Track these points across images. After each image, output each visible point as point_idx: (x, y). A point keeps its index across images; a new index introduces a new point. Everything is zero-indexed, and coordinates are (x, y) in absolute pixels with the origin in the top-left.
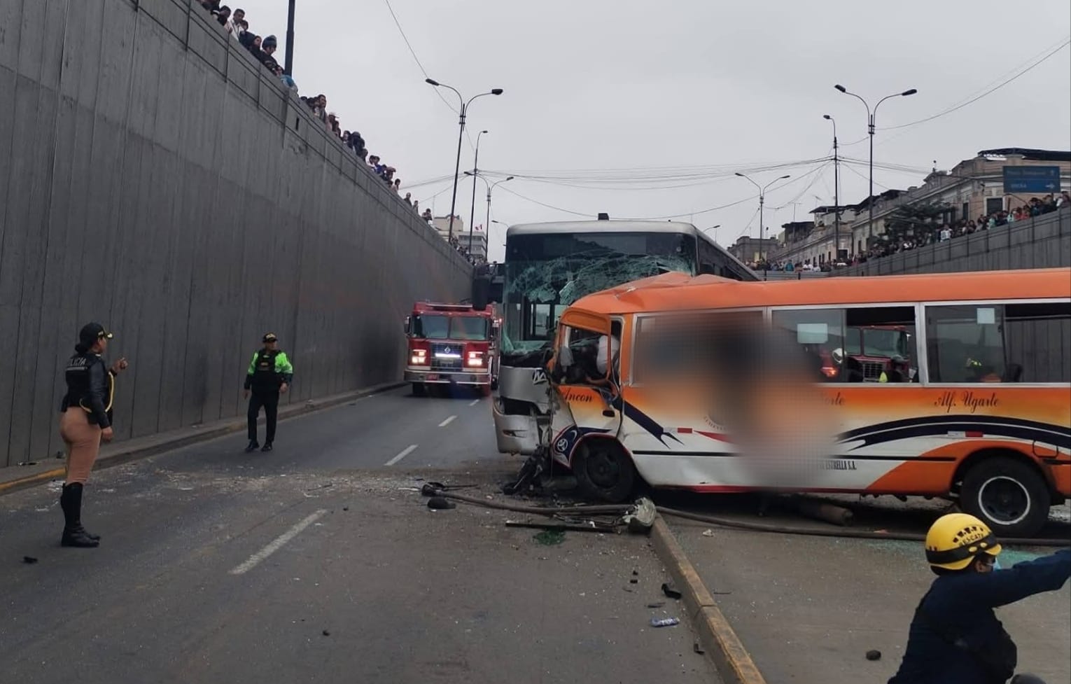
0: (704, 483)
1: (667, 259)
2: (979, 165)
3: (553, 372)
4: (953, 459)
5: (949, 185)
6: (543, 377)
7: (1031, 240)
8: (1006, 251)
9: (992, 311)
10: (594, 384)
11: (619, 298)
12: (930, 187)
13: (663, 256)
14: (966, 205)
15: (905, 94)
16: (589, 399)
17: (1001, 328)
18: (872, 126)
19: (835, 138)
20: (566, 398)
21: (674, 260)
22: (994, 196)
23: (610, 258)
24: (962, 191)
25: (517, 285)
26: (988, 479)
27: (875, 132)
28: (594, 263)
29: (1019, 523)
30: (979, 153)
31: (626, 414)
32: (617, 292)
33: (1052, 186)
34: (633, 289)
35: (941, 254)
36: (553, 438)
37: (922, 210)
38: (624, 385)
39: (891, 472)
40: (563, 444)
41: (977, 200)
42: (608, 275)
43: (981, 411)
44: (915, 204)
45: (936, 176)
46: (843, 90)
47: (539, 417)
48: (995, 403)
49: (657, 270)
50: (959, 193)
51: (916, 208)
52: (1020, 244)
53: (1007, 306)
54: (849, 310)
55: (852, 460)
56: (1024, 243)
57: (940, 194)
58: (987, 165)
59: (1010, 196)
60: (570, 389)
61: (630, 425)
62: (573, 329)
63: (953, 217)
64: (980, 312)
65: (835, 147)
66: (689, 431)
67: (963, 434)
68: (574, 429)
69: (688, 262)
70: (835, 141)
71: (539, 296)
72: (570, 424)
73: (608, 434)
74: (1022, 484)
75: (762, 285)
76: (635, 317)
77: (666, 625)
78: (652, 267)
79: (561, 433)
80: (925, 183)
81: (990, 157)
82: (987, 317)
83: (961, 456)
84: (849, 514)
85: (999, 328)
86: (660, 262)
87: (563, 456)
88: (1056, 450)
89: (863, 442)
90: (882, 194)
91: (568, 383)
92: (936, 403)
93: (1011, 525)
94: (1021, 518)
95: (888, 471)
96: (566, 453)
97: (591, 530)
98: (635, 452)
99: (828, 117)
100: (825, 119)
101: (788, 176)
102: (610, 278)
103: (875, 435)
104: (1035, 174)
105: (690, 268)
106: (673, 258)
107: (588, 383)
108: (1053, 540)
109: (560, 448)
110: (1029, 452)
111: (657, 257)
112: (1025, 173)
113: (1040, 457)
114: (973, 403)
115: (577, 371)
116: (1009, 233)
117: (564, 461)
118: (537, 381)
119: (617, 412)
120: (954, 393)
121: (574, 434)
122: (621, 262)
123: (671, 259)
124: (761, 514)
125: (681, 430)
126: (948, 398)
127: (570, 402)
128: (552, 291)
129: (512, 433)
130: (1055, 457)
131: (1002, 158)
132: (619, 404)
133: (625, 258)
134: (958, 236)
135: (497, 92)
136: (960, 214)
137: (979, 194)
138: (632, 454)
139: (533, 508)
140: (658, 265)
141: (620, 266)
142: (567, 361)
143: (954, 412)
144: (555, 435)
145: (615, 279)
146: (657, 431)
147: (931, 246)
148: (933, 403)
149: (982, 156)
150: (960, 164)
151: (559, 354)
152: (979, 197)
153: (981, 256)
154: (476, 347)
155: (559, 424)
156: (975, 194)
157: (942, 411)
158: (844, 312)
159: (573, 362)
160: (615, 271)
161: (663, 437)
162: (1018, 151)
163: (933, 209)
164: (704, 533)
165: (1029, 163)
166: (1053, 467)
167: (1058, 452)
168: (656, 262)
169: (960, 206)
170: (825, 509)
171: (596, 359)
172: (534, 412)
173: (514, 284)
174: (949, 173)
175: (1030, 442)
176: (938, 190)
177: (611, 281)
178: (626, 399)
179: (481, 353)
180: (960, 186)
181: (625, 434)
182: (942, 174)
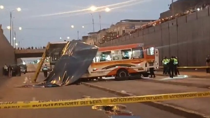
4: (116, 70)
22: (124, 30)
37: (110, 33)
50: (117, 29)
57: (114, 29)
59: (127, 30)
63: (116, 34)
67: (118, 66)
74: (125, 73)
80: (110, 27)
89: (105, 69)
94: (125, 77)
131: (125, 22)
149: (121, 21)
150: (117, 23)
152: (121, 30)
163: (113, 32)
166: (128, 70)
169: (118, 32)
174: (115, 25)
182: (114, 25)
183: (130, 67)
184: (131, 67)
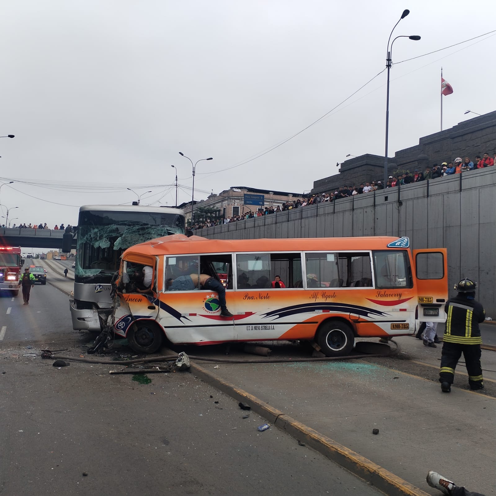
0: (202, 340)
1: (171, 227)
2: (231, 193)
3: (119, 287)
4: (317, 323)
5: (218, 200)
6: (101, 289)
7: (264, 224)
8: (253, 229)
9: (333, 255)
10: (142, 293)
11: (154, 247)
12: (210, 201)
13: (170, 226)
14: (224, 209)
15: (208, 159)
16: (140, 300)
17: (337, 263)
18: (194, 172)
19: (177, 176)
20: (127, 301)
21: (175, 227)
22: (236, 206)
23: (141, 225)
24: (223, 203)
25: (87, 238)
26: (330, 331)
27: (195, 175)
28: (132, 228)
29: (342, 349)
30: (231, 188)
31: (160, 307)
32: (152, 244)
33: (261, 203)
34: (162, 243)
35: (225, 229)
36: (115, 322)
37: (207, 210)
38: (160, 292)
39: (290, 329)
40: (122, 325)
41: (228, 207)
42: (140, 235)
43: (329, 300)
44: (205, 207)
45: (212, 196)
46: (183, 155)
47: (99, 310)
48: (335, 297)
49: (167, 233)
50: (222, 204)
51: (205, 209)
52: (259, 226)
53: (339, 253)
54: (271, 254)
55: (273, 325)
56: (261, 226)
57: (214, 204)
58: (234, 193)
59: (244, 206)
60: (129, 295)
61: (163, 313)
62: (128, 262)
63: (219, 214)
64: (328, 256)
65: (177, 180)
66: (195, 315)
67: (321, 311)
68: (129, 317)
69: (181, 228)
70: (177, 177)
71: (100, 245)
72: (127, 313)
73: (150, 318)
74: (344, 332)
75: (230, 242)
76: (165, 257)
77: (266, 429)
78: (164, 231)
79: (120, 319)
80: (208, 199)
81: (235, 190)
82: (331, 258)
83: (320, 321)
84: (270, 351)
85: (336, 263)
86: (168, 229)
87: (122, 331)
88: (358, 316)
89: (278, 316)
90: (189, 202)
91: (127, 292)
92: (310, 297)
93: (339, 351)
94: (343, 347)
95: (289, 329)
96: (124, 329)
97: (157, 372)
98: (165, 327)
99: (173, 166)
100: (172, 167)
101: (151, 192)
102: (141, 236)
103: (283, 312)
104: (255, 198)
105: (182, 232)
106: (174, 227)
107: (138, 292)
108: (356, 356)
109: (120, 327)
110: (348, 318)
111: (166, 226)
112: (252, 197)
113: (352, 320)
114: (326, 297)
115: (132, 286)
116: (255, 221)
117: (122, 333)
118: (97, 291)
119: (157, 307)
120: (318, 292)
121: (129, 319)
122: (147, 228)
123: (173, 227)
124: (227, 354)
125: (191, 315)
126: (315, 295)
127: (129, 302)
128: (108, 243)
129: (83, 319)
130: (358, 320)
131: (239, 190)
132: (157, 303)
133: (149, 226)
134: (233, 222)
135: (12, 136)
136: (222, 212)
137: (230, 205)
138: (164, 328)
139: (111, 361)
140: (167, 230)
141: (147, 230)
142: (126, 280)
143: (318, 301)
144: (116, 320)
145: (143, 237)
146: (177, 315)
147: (220, 226)
148: (309, 297)
149: (232, 189)
150: (223, 192)
151: (122, 277)
152: (230, 206)
153: (242, 230)
154: (12, 270)
155: (120, 313)
156: (229, 205)
157: (313, 301)
158: (270, 255)
159: (130, 280)
160: (144, 232)
161: (181, 318)
162: (245, 188)
163: (212, 210)
164: (215, 367)
165: (249, 193)
166: (357, 324)
167: (359, 317)
168: (166, 228)
169: (222, 209)
170: (258, 349)
171: (143, 279)
172: (95, 308)
173: (85, 238)
174: (218, 195)
175: (348, 314)
176: (213, 202)
177: (141, 238)
178: (161, 300)
179: (15, 273)
180: (223, 201)
181: (160, 318)
182: (215, 195)
183: (365, 314)
184: (369, 315)
